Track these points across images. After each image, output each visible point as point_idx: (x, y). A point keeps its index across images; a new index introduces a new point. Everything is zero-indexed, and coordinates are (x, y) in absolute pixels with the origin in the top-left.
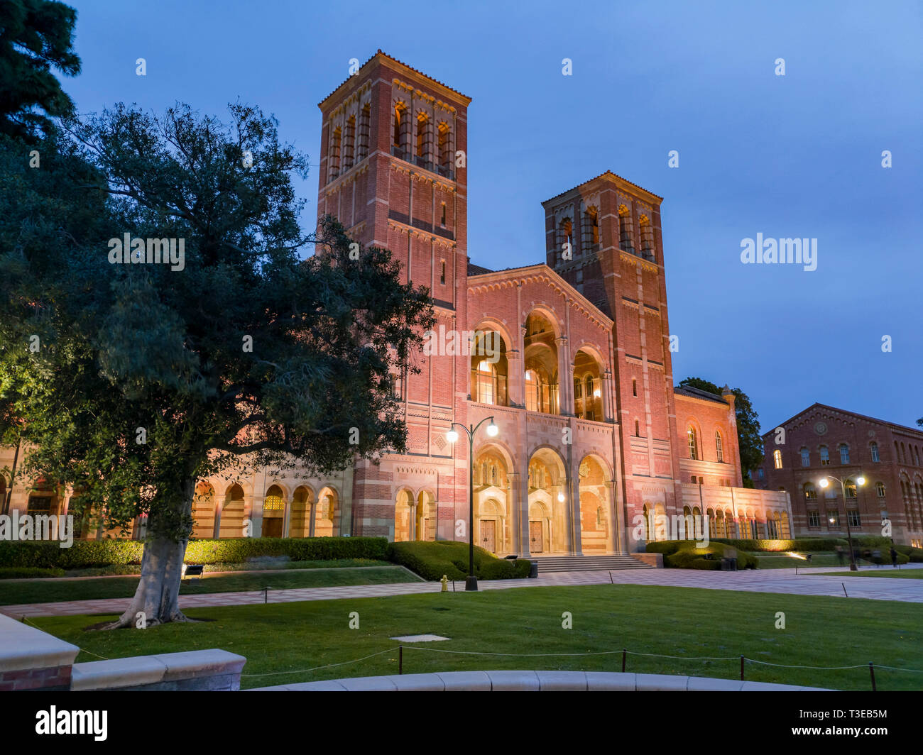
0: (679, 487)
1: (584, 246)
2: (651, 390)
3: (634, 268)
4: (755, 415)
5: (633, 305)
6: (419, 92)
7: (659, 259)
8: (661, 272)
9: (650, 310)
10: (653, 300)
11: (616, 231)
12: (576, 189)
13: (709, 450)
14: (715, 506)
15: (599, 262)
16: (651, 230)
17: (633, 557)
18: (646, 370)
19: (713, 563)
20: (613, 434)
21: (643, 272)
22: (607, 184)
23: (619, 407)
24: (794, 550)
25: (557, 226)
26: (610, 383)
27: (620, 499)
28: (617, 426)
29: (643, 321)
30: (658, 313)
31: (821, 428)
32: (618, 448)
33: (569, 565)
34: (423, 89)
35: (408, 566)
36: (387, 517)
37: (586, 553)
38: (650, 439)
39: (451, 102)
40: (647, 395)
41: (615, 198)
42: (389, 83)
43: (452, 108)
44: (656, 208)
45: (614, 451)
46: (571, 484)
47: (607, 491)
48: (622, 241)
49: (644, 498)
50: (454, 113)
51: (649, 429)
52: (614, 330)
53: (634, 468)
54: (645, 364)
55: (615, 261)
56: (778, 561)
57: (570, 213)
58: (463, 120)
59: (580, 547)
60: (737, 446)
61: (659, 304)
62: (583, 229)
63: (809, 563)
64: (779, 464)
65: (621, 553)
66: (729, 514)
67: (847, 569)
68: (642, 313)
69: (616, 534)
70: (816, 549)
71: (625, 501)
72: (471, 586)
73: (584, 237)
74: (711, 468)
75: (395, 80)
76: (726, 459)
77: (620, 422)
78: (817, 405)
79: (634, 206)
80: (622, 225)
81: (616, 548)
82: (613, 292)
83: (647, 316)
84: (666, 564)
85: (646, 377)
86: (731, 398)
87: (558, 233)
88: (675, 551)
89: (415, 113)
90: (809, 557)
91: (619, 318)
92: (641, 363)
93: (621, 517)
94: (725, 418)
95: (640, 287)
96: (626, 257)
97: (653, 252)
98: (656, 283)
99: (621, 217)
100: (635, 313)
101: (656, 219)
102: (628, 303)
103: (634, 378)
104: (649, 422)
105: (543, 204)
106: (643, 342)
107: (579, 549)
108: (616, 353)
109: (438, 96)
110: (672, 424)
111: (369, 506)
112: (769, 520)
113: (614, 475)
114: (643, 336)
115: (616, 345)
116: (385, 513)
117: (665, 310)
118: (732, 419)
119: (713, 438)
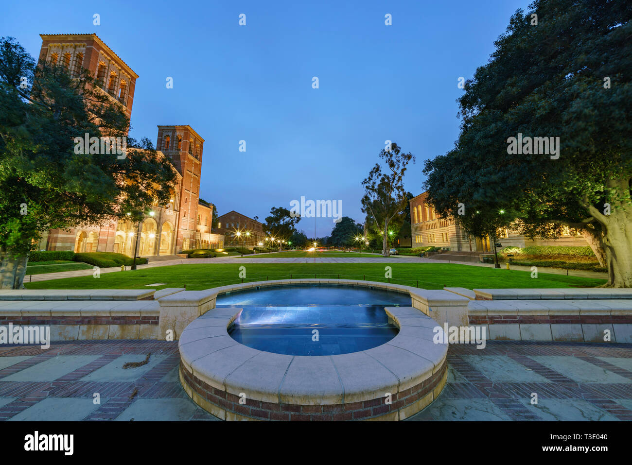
0: (195, 233)
1: (174, 147)
2: (191, 202)
3: (192, 161)
4: (217, 212)
5: (190, 173)
6: (114, 62)
7: (200, 160)
8: (201, 164)
9: (195, 176)
10: (196, 173)
11: (188, 147)
12: (174, 126)
13: (203, 222)
14: (204, 240)
15: (180, 155)
16: (199, 150)
17: (177, 255)
18: (191, 195)
19: (206, 256)
20: (176, 215)
21: (195, 163)
22: (187, 130)
23: (180, 206)
24: (224, 251)
25: (163, 137)
26: (178, 198)
27: (176, 236)
28: (178, 213)
29: (192, 179)
30: (198, 177)
31: (233, 218)
32: (177, 220)
33: (155, 259)
34: (116, 62)
35: (86, 262)
36: (71, 242)
37: (161, 254)
38: (188, 218)
39: (129, 74)
40: (190, 203)
41: (190, 136)
42: (98, 51)
43: (129, 76)
44: (202, 143)
45: (176, 221)
46: (159, 231)
47: (171, 234)
48: (190, 150)
49: (184, 236)
50: (129, 79)
51: (189, 214)
52: (182, 180)
53: (181, 227)
54: (191, 193)
55: (186, 157)
56: (221, 255)
57: (170, 134)
58: (133, 83)
59: (159, 252)
60: (211, 221)
61: (198, 175)
62: (175, 142)
63: (229, 255)
64: (219, 227)
65: (173, 254)
66: (208, 242)
67: (240, 256)
68: (192, 176)
69: (172, 248)
70: (231, 251)
71: (177, 237)
72: (134, 268)
73: (174, 145)
74: (203, 228)
75: (102, 52)
76: (208, 225)
77: (179, 211)
78: (233, 211)
79: (195, 140)
80: (190, 145)
81: (171, 253)
82: (184, 167)
83: (194, 178)
84: (189, 257)
85: (190, 197)
86: (212, 207)
87: (163, 139)
88: (193, 253)
89: (110, 70)
90: (229, 253)
91: (185, 176)
92: (189, 192)
93: (175, 242)
94: (209, 213)
95: (193, 168)
96: (190, 156)
97: (199, 157)
98: (198, 167)
99: (190, 143)
100: (190, 176)
101: (201, 146)
102: (188, 172)
103: (186, 197)
104: (189, 212)
105: (159, 126)
106: (191, 186)
107: (158, 254)
108: (182, 188)
109: (123, 68)
110: (196, 213)
111: (61, 238)
112: (218, 243)
113: (175, 229)
114: (192, 184)
115: (182, 185)
116: (70, 240)
117: (200, 177)
118: (211, 213)
119: (205, 218)
